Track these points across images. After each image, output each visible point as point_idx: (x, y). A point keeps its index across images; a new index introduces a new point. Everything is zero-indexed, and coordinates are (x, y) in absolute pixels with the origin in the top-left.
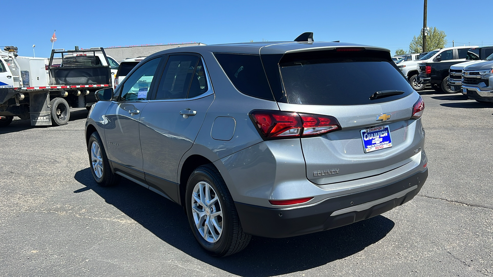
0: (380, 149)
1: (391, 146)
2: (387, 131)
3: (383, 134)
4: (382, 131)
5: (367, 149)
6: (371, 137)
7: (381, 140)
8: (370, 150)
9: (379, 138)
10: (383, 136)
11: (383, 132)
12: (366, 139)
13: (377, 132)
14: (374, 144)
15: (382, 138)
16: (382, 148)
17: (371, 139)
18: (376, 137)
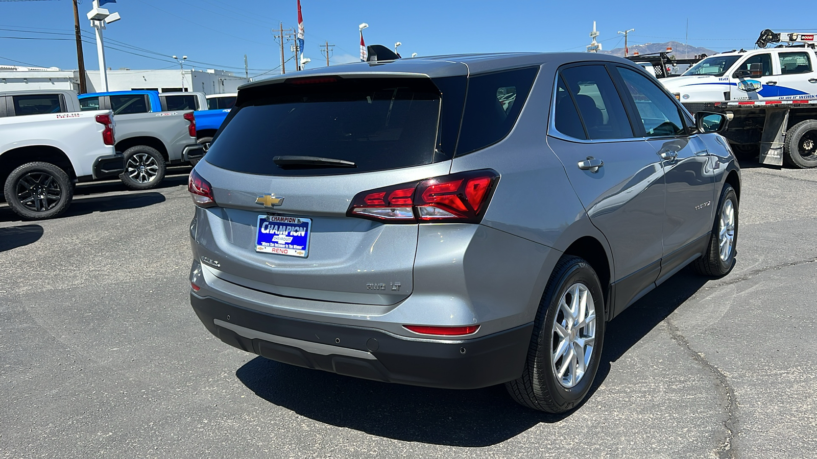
0: (281, 253)
1: (303, 255)
2: (305, 228)
3: (296, 231)
4: (295, 226)
5: (258, 246)
6: (278, 231)
7: (290, 239)
8: (263, 249)
9: (287, 236)
10: (295, 234)
11: (297, 228)
12: (263, 231)
13: (287, 225)
14: (274, 242)
15: (292, 238)
16: (284, 253)
17: (273, 233)
18: (281, 233)
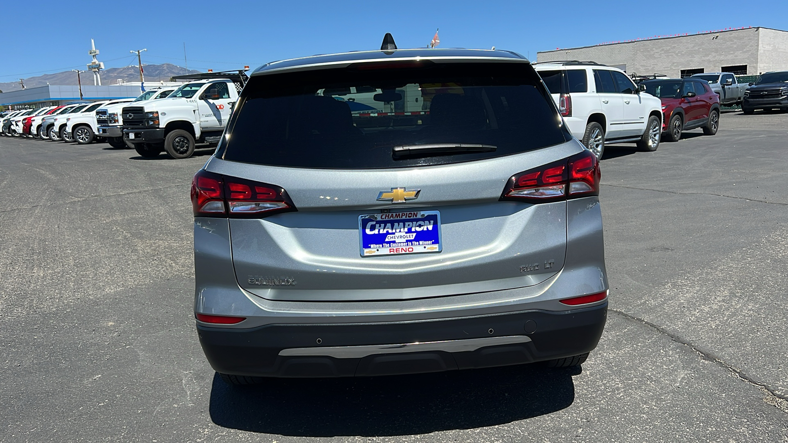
0: (403, 252)
1: (437, 250)
2: (432, 222)
3: (420, 226)
4: (417, 220)
5: (366, 250)
6: (392, 229)
7: (413, 236)
9: (406, 233)
10: (418, 229)
11: (419, 223)
12: (368, 232)
13: (404, 221)
14: (389, 243)
15: (414, 234)
16: (408, 252)
17: (385, 232)
18: (398, 230)
